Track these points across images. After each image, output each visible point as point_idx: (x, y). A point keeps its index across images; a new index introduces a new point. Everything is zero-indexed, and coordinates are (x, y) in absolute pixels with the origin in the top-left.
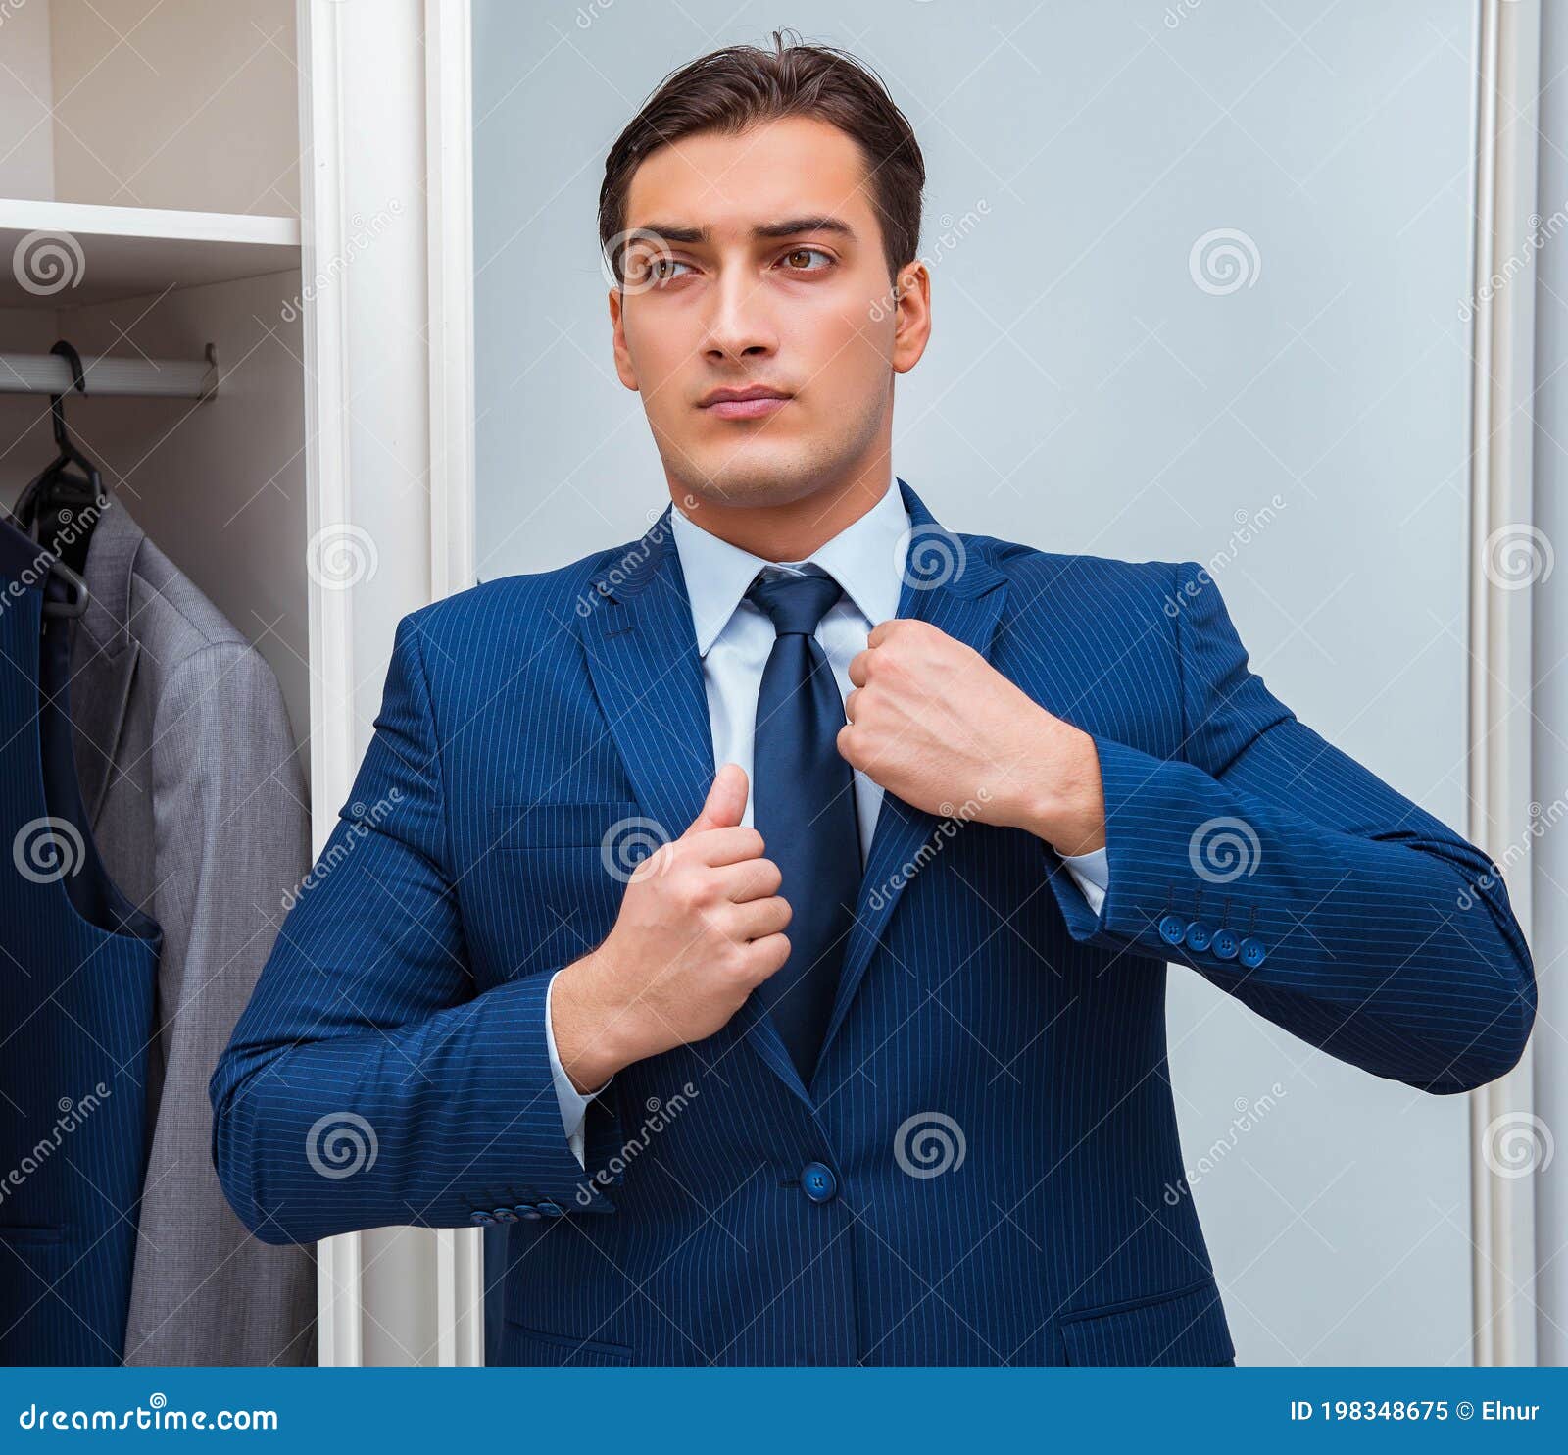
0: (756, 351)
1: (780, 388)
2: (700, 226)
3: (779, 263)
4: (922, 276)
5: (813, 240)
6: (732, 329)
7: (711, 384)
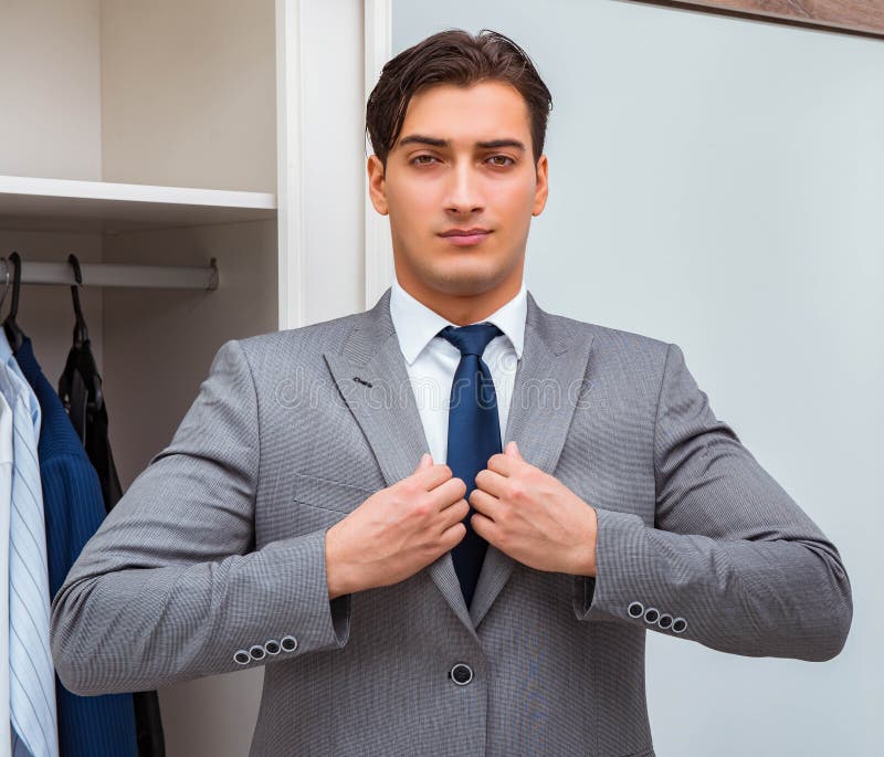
0: (477, 210)
1: (487, 228)
2: (446, 139)
3: (487, 161)
5: (504, 152)
6: (464, 199)
7: (448, 226)
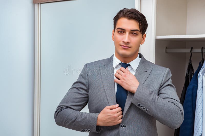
4: (145, 35)
